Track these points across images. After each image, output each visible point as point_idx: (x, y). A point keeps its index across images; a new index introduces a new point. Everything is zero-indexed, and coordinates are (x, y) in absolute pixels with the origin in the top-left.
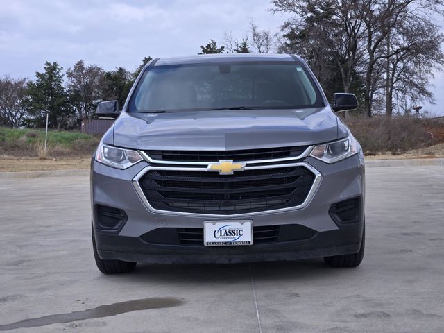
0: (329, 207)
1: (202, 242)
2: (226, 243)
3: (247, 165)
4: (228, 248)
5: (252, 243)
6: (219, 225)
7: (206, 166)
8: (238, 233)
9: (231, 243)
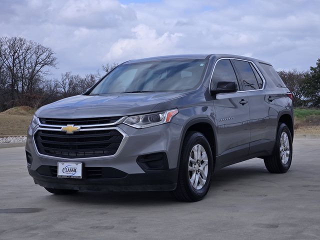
0: (137, 157)
1: (57, 175)
2: (68, 176)
3: (82, 128)
4: (69, 179)
5: (81, 178)
6: (66, 164)
7: (60, 128)
8: (75, 170)
9: (70, 177)
